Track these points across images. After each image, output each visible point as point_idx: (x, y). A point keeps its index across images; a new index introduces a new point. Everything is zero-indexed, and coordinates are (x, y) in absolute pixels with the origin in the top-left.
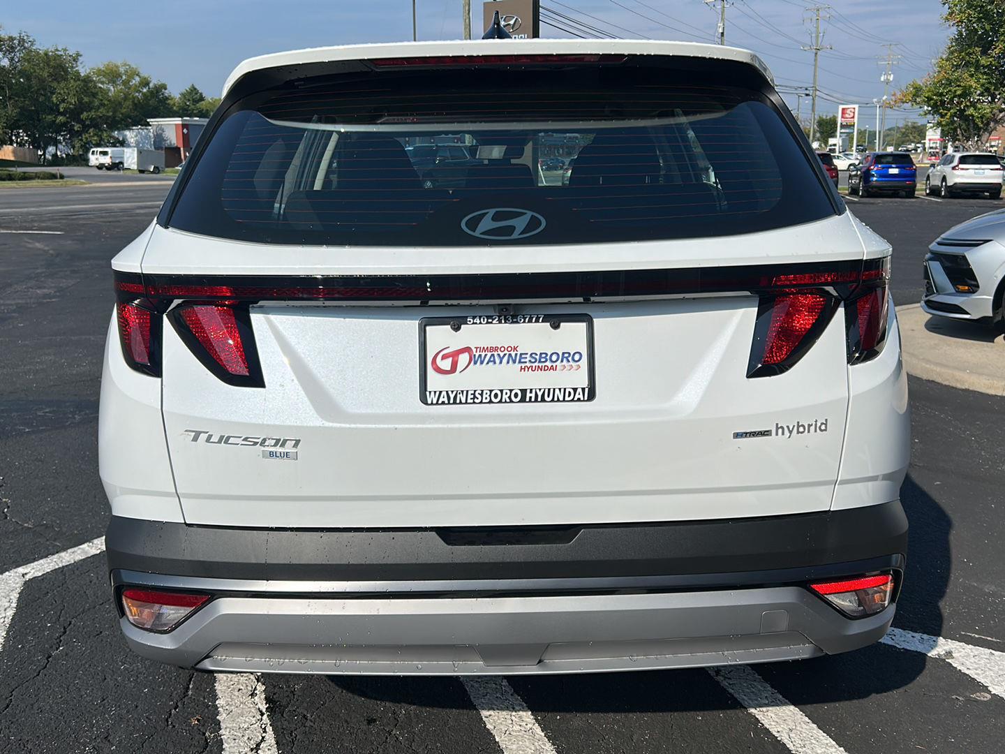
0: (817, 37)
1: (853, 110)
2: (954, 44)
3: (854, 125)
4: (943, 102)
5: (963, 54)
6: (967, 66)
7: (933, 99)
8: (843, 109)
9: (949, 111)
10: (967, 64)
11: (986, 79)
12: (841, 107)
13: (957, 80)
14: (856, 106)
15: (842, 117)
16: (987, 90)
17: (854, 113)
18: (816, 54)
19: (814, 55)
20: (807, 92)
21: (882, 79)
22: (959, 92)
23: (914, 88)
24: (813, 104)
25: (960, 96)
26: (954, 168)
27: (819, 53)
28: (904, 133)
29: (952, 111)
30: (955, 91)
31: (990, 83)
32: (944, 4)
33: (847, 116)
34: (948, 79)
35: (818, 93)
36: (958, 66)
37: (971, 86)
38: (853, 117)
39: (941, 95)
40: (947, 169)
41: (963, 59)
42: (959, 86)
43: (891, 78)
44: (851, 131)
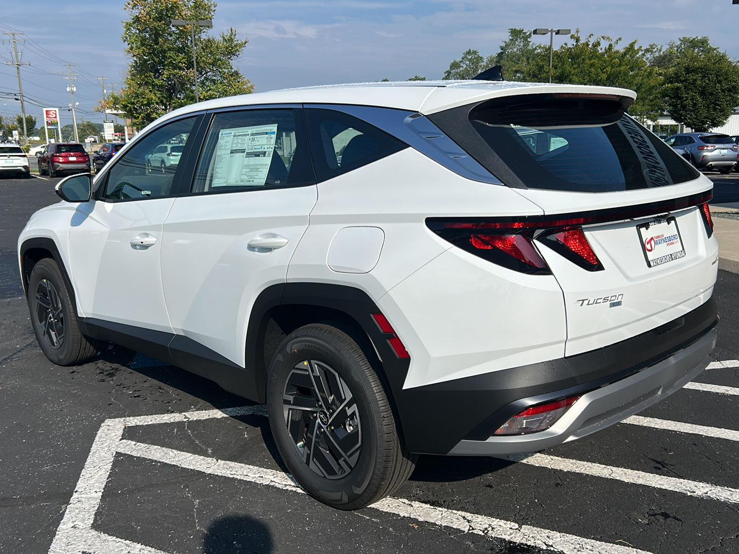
0: (17, 55)
1: (55, 112)
2: (133, 69)
3: (57, 123)
4: (136, 109)
5: (143, 76)
6: (147, 85)
7: (128, 106)
8: (46, 111)
9: (140, 115)
10: (147, 83)
11: (160, 94)
12: (45, 110)
13: (142, 94)
14: (57, 109)
15: (47, 117)
16: (162, 101)
17: (56, 114)
18: (18, 68)
19: (17, 69)
20: (17, 97)
21: (68, 89)
22: (145, 102)
23: (113, 98)
24: (22, 107)
25: (146, 105)
26: (168, 155)
27: (20, 68)
28: (82, 129)
29: (142, 115)
30: (142, 101)
31: (163, 97)
32: (124, 41)
33: (51, 116)
34: (136, 93)
35: (25, 98)
36: (140, 85)
37: (152, 99)
38: (56, 117)
39: (133, 103)
40: (164, 155)
41: (143, 80)
42: (144, 98)
43: (75, 89)
44: (56, 127)
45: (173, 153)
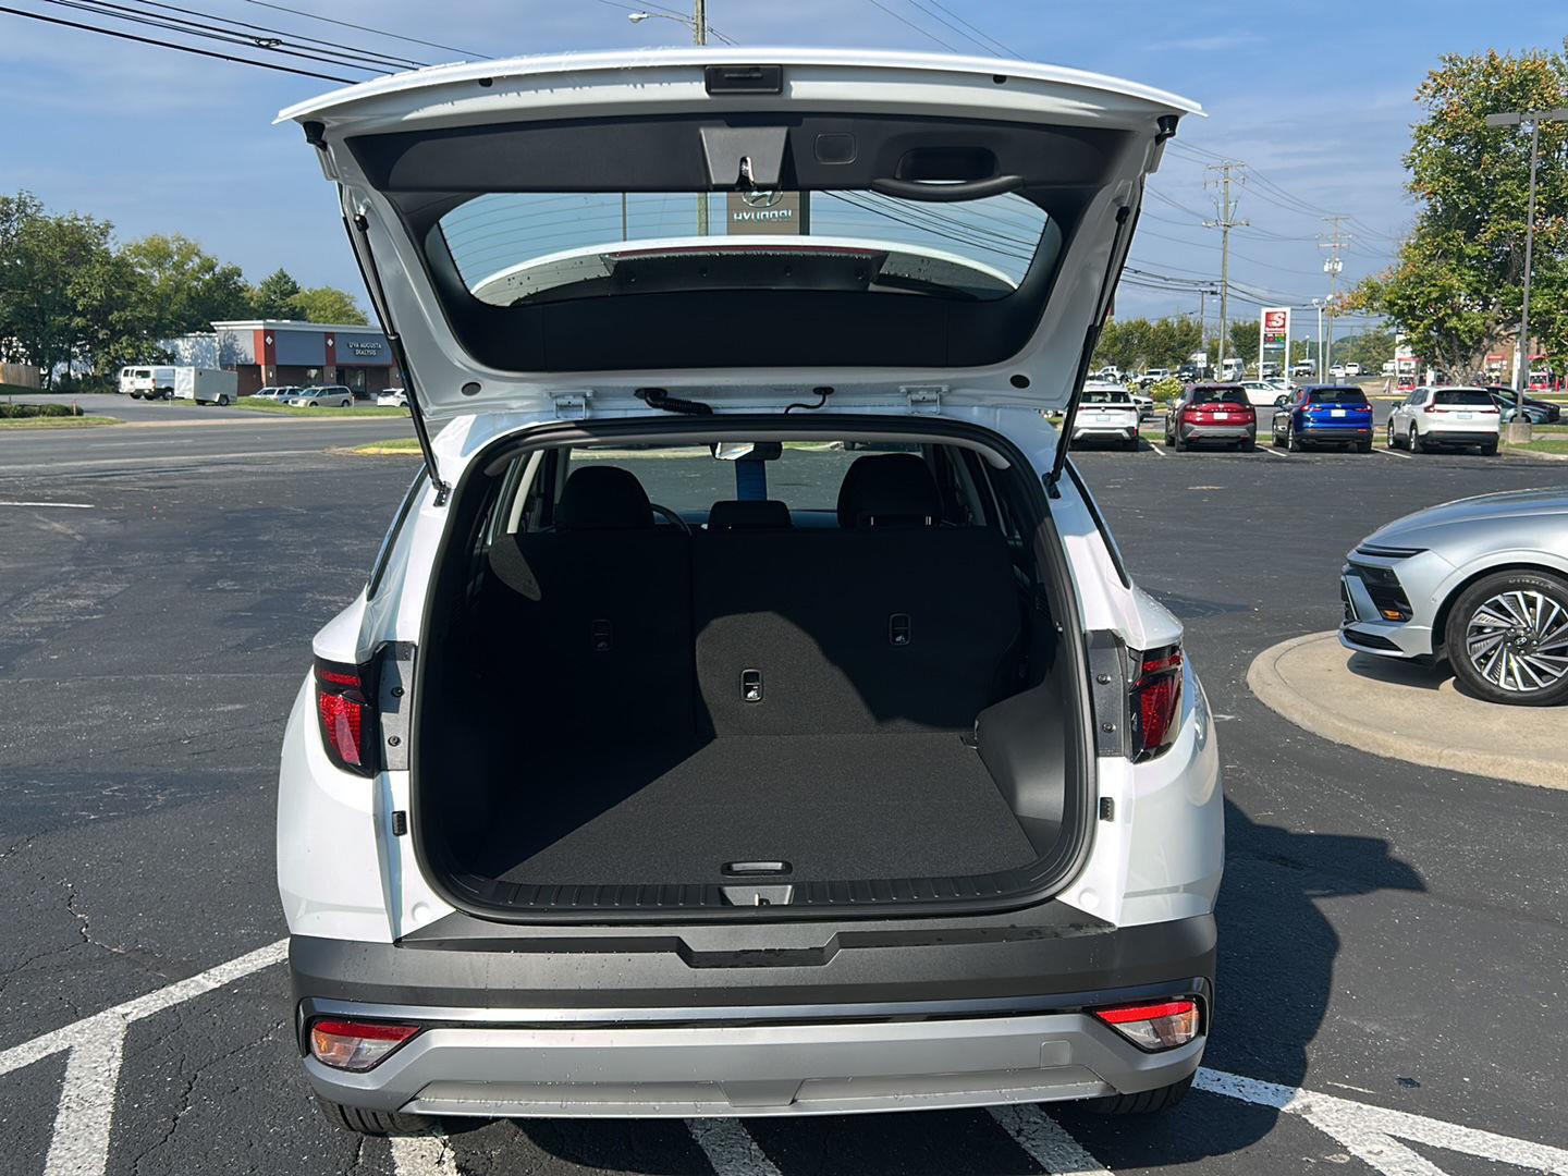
0: (1226, 207)
1: (1283, 316)
2: (1425, 224)
3: (1284, 338)
4: (1412, 308)
5: (1439, 239)
6: (1446, 257)
7: (1397, 304)
8: (1268, 314)
9: (1422, 321)
10: (1445, 254)
11: (1473, 276)
12: (1265, 310)
13: (1432, 276)
14: (1288, 310)
15: (1267, 326)
16: (1477, 291)
17: (1284, 319)
18: (1225, 232)
19: (1222, 234)
20: (1214, 289)
21: (1326, 268)
22: (1434, 295)
23: (1369, 288)
24: (1222, 307)
25: (1437, 300)
26: (1427, 410)
27: (1230, 231)
28: (1362, 348)
29: (1425, 322)
30: (1430, 292)
31: (1479, 281)
32: (1408, 167)
33: (1274, 324)
34: (1418, 276)
35: (1229, 290)
36: (1432, 257)
37: (1452, 286)
38: (1283, 326)
39: (1409, 298)
40: (1418, 410)
41: (1439, 246)
42: (1434, 285)
43: (1339, 267)
44: (1281, 346)
45: (1438, 407)
